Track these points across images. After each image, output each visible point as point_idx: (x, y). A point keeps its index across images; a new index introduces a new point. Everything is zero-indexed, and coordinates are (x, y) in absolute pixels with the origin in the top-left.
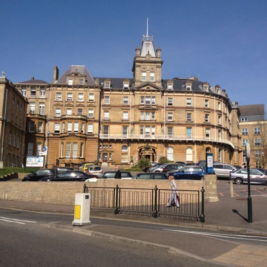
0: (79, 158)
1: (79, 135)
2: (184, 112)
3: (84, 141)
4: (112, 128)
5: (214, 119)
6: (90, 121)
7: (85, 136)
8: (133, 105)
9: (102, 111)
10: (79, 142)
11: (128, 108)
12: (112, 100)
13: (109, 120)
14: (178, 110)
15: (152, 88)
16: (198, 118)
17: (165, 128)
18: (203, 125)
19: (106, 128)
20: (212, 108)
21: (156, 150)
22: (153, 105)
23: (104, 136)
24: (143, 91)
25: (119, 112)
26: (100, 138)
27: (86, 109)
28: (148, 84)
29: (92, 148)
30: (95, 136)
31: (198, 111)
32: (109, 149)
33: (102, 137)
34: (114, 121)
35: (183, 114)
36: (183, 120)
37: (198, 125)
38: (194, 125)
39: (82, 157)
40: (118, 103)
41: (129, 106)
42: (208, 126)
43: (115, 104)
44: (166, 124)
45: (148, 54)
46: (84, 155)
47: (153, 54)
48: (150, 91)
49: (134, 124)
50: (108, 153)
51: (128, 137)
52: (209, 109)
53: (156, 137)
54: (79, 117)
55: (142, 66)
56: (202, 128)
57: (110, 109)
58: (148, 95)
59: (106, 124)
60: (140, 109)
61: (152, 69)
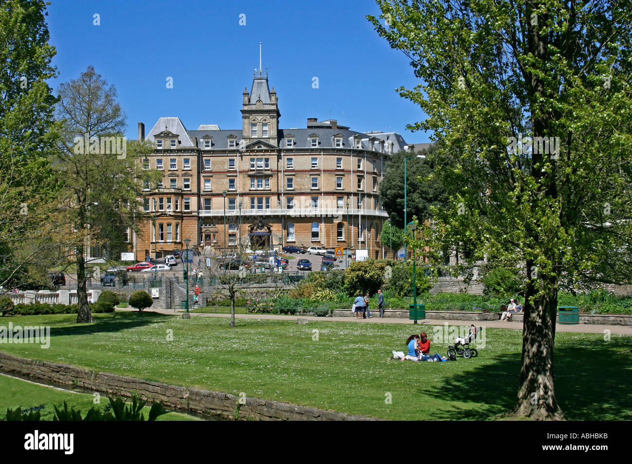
0: (175, 243)
1: (172, 214)
2: (308, 176)
3: (180, 221)
4: (215, 201)
5: (350, 184)
6: (185, 194)
7: (180, 214)
8: (242, 169)
9: (202, 179)
10: (174, 222)
11: (235, 174)
12: (214, 164)
13: (211, 191)
14: (300, 174)
15: (263, 148)
16: (326, 183)
17: (283, 199)
18: (333, 194)
19: (208, 201)
20: (346, 168)
21: (271, 228)
22: (266, 170)
23: (206, 212)
24: (253, 151)
25: (223, 180)
26: (200, 215)
27: (180, 179)
28: (259, 143)
29: (191, 228)
30: (194, 214)
31: (327, 174)
32: (211, 229)
33: (203, 214)
34: (217, 192)
35: (306, 179)
36: (306, 187)
37: (327, 193)
38: (320, 193)
39: (178, 241)
40: (221, 169)
41: (235, 172)
42: (340, 195)
43: (218, 170)
44: (285, 194)
45: (259, 101)
46: (181, 238)
47: (265, 98)
48: (261, 151)
49: (242, 195)
50: (212, 234)
51: (235, 213)
52: (342, 170)
53: (271, 212)
54: (173, 191)
55: (251, 117)
56: (332, 197)
57: (212, 176)
58: (260, 157)
59: (207, 197)
60: (250, 176)
61: (265, 120)
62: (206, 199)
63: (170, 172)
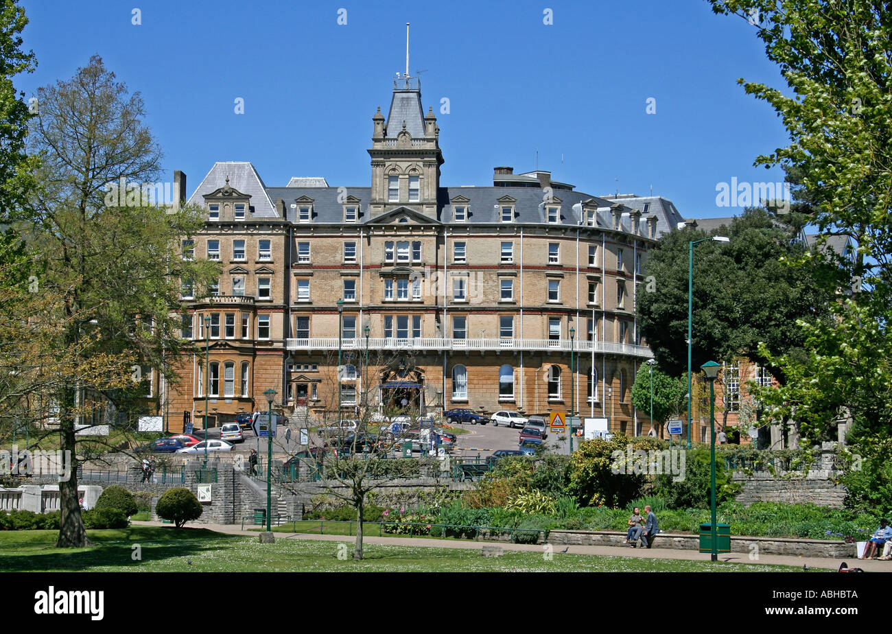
0: (240, 400)
1: (237, 344)
2: (494, 277)
3: (250, 359)
4: (316, 320)
5: (573, 293)
6: (261, 308)
7: (251, 346)
8: (368, 262)
9: (293, 280)
10: (238, 360)
11: (355, 271)
12: (316, 251)
13: (310, 303)
14: (479, 272)
15: (410, 222)
16: (527, 290)
17: (446, 319)
18: (541, 311)
19: (303, 322)
20: (567, 263)
21: (423, 375)
22: (414, 265)
23: (300, 343)
24: (391, 228)
25: (333, 283)
26: (288, 348)
27: (252, 278)
28: (401, 212)
29: (271, 372)
30: (276, 345)
31: (530, 273)
32: (310, 374)
33: (294, 345)
34: (321, 305)
35: (491, 283)
36: (491, 297)
37: (530, 311)
38: (517, 310)
39: (246, 396)
40: (330, 260)
41: (357, 266)
42: (555, 314)
43: (324, 263)
44: (449, 310)
45: (404, 133)
46: (252, 392)
47: (415, 128)
48: (406, 228)
49: (369, 310)
50: (310, 385)
51: (354, 344)
52: (560, 267)
53: (423, 343)
54: (238, 301)
55: (387, 164)
56: (539, 317)
57: (312, 275)
58: (403, 239)
59: (302, 314)
60: (383, 275)
61: (414, 170)
62: (299, 319)
63: (233, 266)
